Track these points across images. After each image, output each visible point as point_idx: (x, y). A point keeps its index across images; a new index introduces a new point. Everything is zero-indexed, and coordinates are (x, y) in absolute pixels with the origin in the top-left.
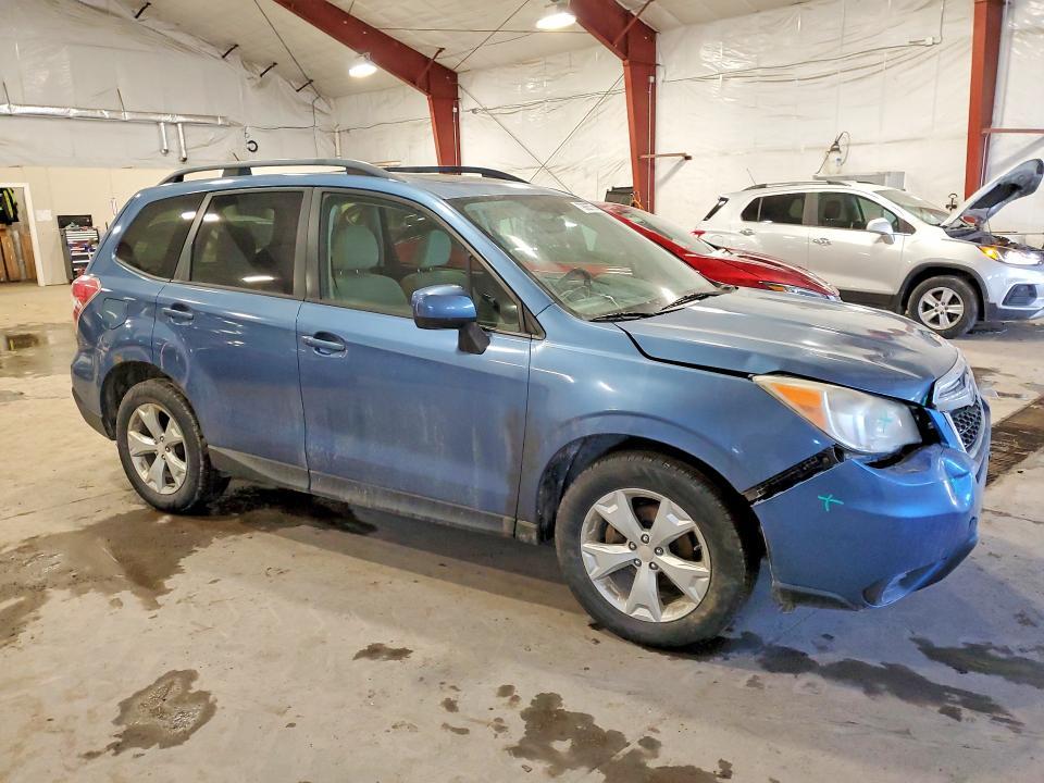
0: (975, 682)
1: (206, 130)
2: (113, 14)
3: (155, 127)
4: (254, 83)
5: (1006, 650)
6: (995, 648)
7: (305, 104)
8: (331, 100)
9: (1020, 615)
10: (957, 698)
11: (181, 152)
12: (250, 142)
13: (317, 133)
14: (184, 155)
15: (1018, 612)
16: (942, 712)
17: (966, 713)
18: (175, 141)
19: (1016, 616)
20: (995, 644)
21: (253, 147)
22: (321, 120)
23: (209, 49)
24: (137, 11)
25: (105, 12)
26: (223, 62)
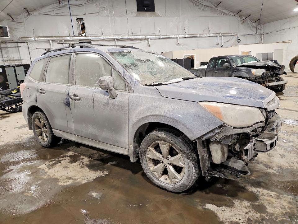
1: (228, 37)
2: (210, 7)
3: (216, 38)
4: (242, 22)
7: (255, 27)
8: (262, 25)
11: (221, 44)
12: (239, 40)
13: (257, 35)
14: (222, 45)
18: (220, 41)
21: (239, 41)
22: (258, 31)
23: (232, 14)
24: (216, 5)
25: (208, 7)
26: (235, 17)
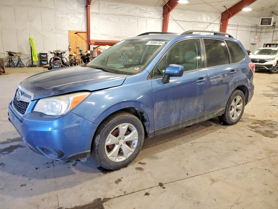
0: (8, 146)
5: (3, 154)
6: (6, 154)
9: (4, 166)
10: (9, 142)
15: (5, 166)
16: (11, 139)
17: (6, 140)
19: (5, 165)
20: (7, 155)
